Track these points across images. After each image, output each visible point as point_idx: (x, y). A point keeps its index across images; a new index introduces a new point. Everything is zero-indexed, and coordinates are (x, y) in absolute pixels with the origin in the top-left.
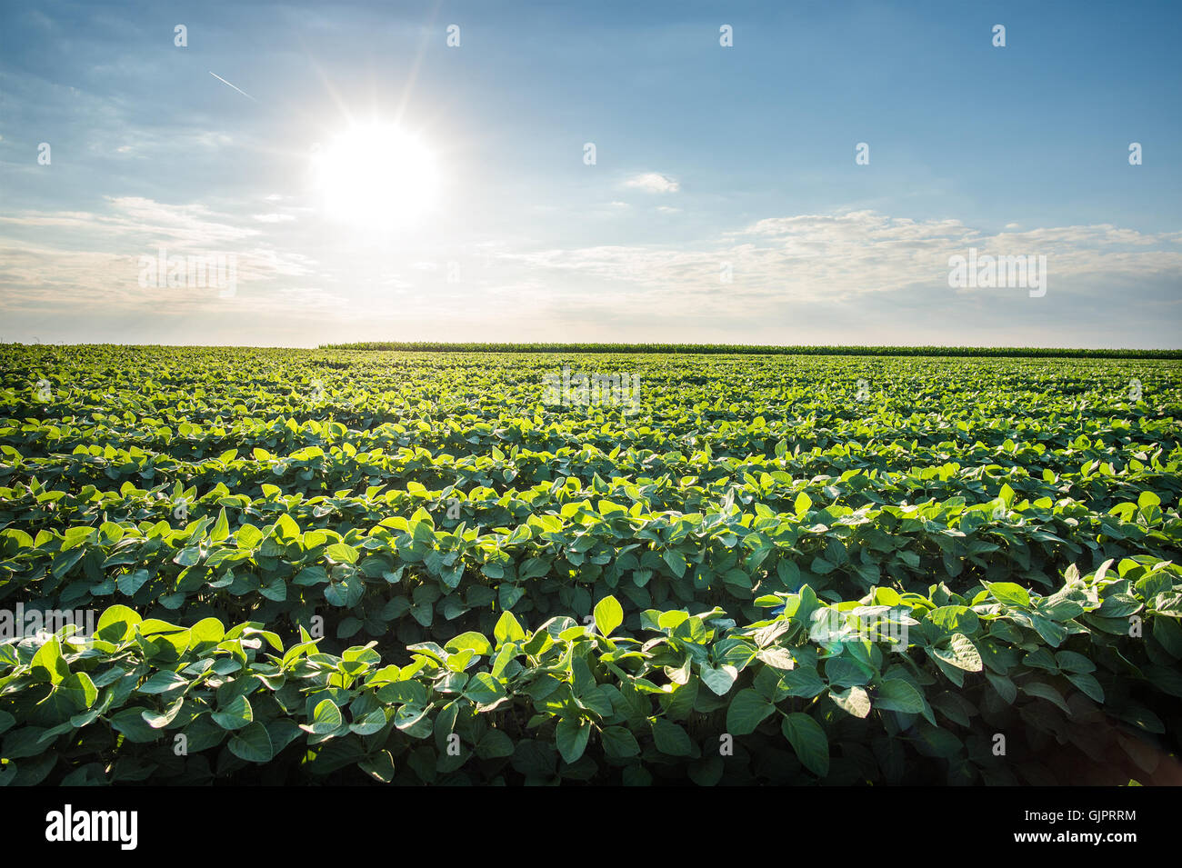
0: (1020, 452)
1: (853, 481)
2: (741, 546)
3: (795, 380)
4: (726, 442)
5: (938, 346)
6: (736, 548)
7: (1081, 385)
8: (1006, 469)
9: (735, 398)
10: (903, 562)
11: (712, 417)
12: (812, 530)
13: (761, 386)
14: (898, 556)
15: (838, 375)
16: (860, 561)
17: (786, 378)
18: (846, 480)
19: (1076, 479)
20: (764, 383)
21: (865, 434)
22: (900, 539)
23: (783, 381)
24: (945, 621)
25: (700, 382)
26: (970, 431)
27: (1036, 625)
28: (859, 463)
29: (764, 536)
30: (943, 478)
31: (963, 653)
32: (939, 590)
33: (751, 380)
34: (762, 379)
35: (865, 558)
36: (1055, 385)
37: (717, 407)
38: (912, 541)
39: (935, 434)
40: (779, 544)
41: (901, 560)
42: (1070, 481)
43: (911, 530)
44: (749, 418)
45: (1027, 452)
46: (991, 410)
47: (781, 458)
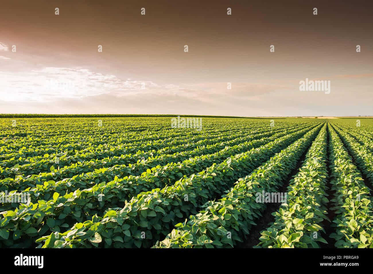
0: (125, 158)
1: (76, 179)
2: (33, 218)
3: (63, 133)
4: (32, 167)
5: (112, 114)
6: (31, 220)
7: (144, 128)
8: (120, 165)
9: (38, 144)
10: (88, 207)
11: (27, 155)
12: (59, 206)
13: (50, 136)
14: (87, 205)
15: (78, 128)
16: (75, 210)
17: (59, 131)
18: (74, 179)
19: (136, 165)
20: (51, 134)
21: (83, 156)
22: (87, 200)
23: (58, 133)
24: (94, 229)
25: (23, 135)
26: (114, 151)
27: (117, 221)
28: (80, 169)
29: (42, 212)
30: (103, 172)
31: (97, 238)
32: (95, 216)
33: (46, 133)
34: (50, 133)
35: (77, 209)
36: (139, 128)
37: (30, 150)
38: (91, 200)
39: (104, 153)
40: (47, 213)
41: (87, 207)
42: (135, 166)
43: (90, 196)
44: (42, 154)
45: (127, 157)
46: (121, 141)
47: (53, 172)
